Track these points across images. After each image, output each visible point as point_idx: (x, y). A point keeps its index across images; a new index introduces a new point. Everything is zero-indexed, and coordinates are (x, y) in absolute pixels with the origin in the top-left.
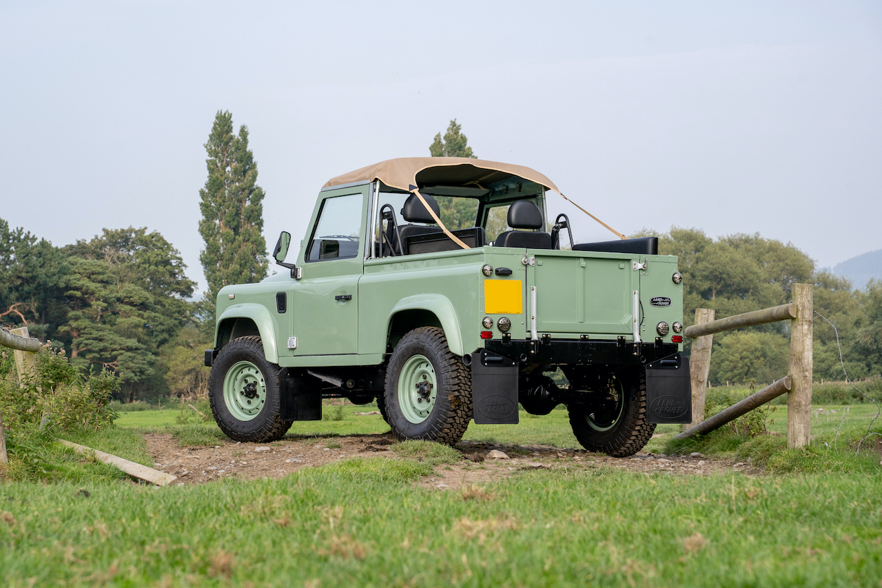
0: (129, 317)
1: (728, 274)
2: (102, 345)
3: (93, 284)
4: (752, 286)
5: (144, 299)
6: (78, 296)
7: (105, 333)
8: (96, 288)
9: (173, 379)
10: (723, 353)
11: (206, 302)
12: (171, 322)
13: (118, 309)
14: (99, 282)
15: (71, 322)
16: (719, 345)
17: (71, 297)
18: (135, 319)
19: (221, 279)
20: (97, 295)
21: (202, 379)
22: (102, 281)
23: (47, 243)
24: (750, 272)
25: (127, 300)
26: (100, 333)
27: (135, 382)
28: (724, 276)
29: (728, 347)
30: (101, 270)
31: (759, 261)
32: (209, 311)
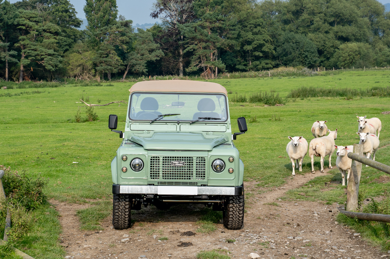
0: (49, 39)
1: (343, 14)
2: (36, 53)
3: (31, 23)
4: (354, 20)
5: (57, 30)
6: (24, 28)
7: (37, 47)
8: (33, 24)
9: (72, 69)
10: (340, 53)
11: (87, 31)
12: (70, 40)
13: (44, 35)
14: (34, 22)
15: (20, 42)
16: (338, 49)
17: (20, 29)
18: (52, 40)
19: (94, 20)
20: (33, 28)
21: (86, 69)
22: (35, 21)
23: (8, 2)
24: (354, 13)
25: (48, 31)
26: (35, 47)
27: (53, 71)
28: (341, 15)
29: (342, 50)
30: (35, 16)
31: (359, 8)
32: (89, 36)
